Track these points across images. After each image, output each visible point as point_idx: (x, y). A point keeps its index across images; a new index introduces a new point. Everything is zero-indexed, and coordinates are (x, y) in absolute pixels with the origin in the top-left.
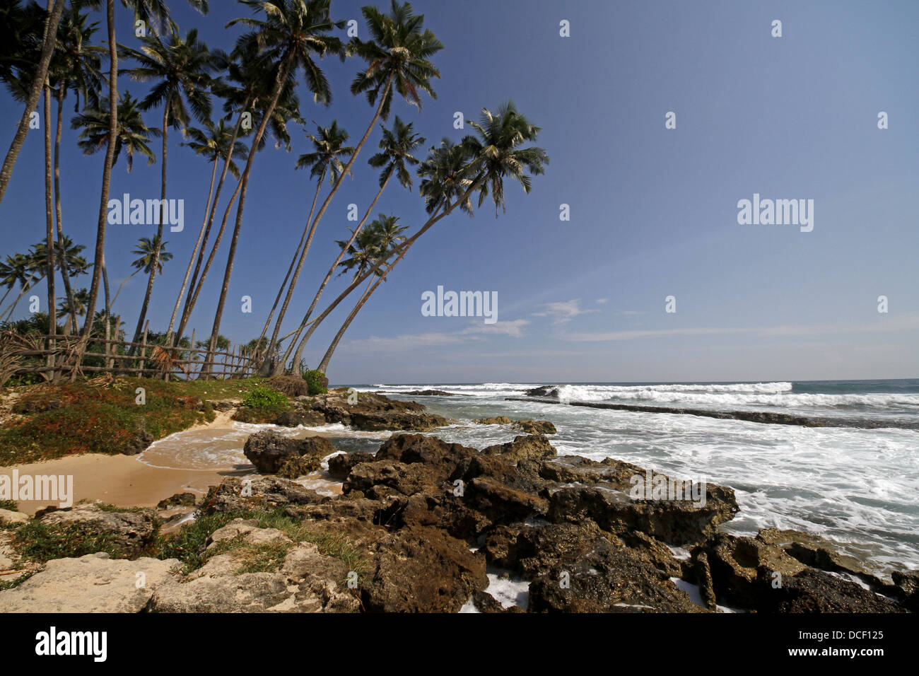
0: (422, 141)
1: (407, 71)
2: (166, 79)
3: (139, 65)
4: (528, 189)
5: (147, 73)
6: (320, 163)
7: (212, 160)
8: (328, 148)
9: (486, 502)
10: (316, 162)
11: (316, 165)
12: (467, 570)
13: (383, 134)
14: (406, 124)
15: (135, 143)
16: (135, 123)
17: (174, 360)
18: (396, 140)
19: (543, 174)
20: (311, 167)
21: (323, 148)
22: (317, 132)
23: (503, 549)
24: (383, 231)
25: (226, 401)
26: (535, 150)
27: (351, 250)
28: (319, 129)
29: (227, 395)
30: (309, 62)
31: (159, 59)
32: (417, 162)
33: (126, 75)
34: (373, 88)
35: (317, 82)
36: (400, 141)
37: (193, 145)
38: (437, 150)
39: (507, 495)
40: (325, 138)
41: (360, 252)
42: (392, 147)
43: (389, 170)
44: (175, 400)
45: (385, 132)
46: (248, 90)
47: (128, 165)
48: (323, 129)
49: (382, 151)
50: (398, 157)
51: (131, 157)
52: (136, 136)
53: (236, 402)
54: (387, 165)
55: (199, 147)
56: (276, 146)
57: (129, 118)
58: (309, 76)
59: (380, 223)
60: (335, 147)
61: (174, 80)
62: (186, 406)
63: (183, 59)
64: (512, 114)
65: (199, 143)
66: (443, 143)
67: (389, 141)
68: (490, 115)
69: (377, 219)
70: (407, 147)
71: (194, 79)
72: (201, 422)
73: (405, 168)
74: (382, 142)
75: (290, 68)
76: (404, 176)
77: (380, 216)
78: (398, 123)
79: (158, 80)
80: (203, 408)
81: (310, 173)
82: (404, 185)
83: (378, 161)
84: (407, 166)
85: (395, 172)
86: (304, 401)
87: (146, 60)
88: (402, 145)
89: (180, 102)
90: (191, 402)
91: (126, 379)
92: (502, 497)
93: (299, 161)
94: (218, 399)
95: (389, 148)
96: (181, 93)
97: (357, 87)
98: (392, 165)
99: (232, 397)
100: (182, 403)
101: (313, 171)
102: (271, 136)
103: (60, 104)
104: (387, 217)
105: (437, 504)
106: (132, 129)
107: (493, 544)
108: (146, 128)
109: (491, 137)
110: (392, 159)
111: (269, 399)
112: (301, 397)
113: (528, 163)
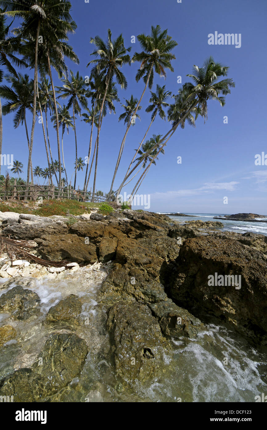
0: (170, 93)
1: (160, 60)
2: (72, 95)
3: (64, 93)
4: (223, 104)
5: (66, 95)
6: (128, 116)
7: (91, 125)
8: (130, 109)
9: (137, 225)
10: (126, 117)
11: (126, 118)
12: (116, 237)
13: (151, 96)
14: (161, 87)
15: (68, 123)
16: (67, 115)
17: (80, 195)
18: (157, 96)
19: (230, 93)
20: (124, 119)
21: (128, 110)
22: (126, 103)
23: (134, 236)
24: (155, 142)
25: (95, 208)
26: (226, 80)
27: (140, 152)
28: (126, 100)
29: (95, 207)
30: (117, 71)
31: (69, 88)
32: (168, 105)
33: (60, 98)
34: (145, 75)
35: (121, 79)
36: (160, 96)
37: (85, 120)
38: (176, 96)
39: (145, 223)
40: (129, 105)
41: (144, 153)
42: (156, 100)
43: (155, 112)
44: (79, 206)
45: (152, 94)
46: (97, 92)
47: (67, 132)
48: (128, 100)
49: (152, 104)
50: (159, 105)
51: (68, 129)
52: (68, 120)
53: (97, 209)
54: (154, 110)
55: (87, 120)
56: (110, 113)
57: (66, 114)
58: (118, 77)
59: (153, 139)
60: (133, 107)
61: (74, 95)
62: (82, 208)
63: (76, 86)
64: (212, 63)
65: (86, 119)
66: (179, 91)
67: (154, 98)
68: (197, 68)
69: (152, 137)
70: (163, 99)
71: (80, 92)
72: (86, 213)
73: (162, 109)
74: (151, 99)
75: (110, 76)
76: (162, 114)
77: (153, 135)
78: (158, 87)
79: (70, 96)
80: (87, 210)
81: (124, 122)
82: (162, 118)
83: (150, 109)
84: (163, 108)
85: (158, 112)
86: (119, 210)
87: (66, 90)
88: (160, 99)
89: (77, 103)
90: (83, 207)
91: (66, 199)
92: (143, 224)
93: (120, 117)
94: (92, 207)
95: (154, 101)
96: (77, 100)
97: (138, 77)
98: (156, 109)
99: (97, 207)
100: (81, 207)
101: (125, 121)
102: (108, 109)
103: (46, 114)
104: (157, 136)
105: (121, 224)
106: (67, 118)
107: (131, 234)
108: (70, 117)
109: (200, 80)
110: (156, 107)
111: (107, 208)
112: (118, 209)
113: (221, 89)
